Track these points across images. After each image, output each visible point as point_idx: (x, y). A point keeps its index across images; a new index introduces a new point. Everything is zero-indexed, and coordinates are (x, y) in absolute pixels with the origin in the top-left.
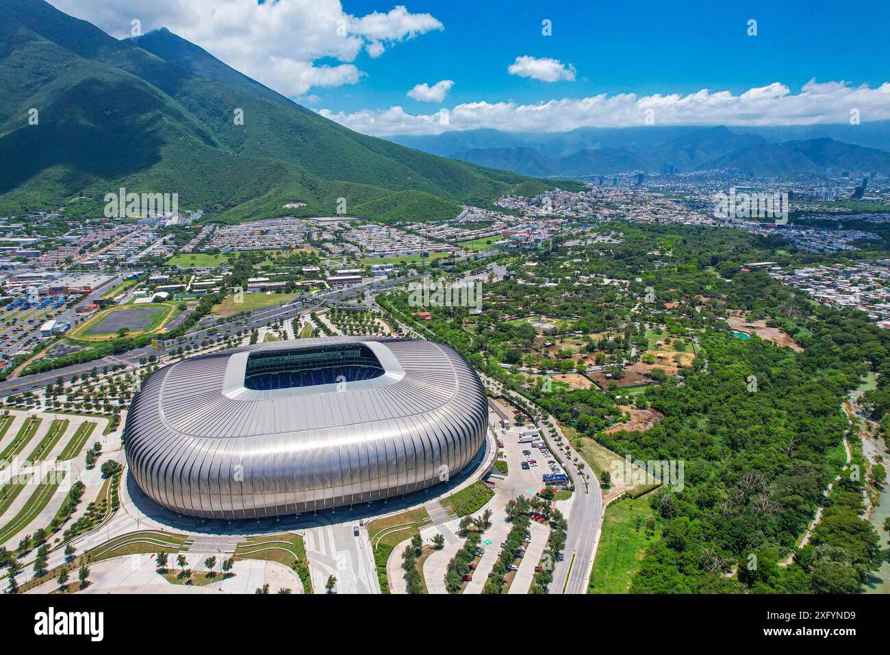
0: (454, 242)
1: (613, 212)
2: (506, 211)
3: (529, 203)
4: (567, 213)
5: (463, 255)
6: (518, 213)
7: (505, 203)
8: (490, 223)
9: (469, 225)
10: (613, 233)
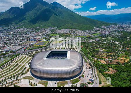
0: (92, 34)
1: (123, 29)
2: (102, 29)
3: (107, 27)
4: (113, 29)
5: (92, 36)
6: (104, 29)
7: (103, 27)
8: (99, 31)
9: (95, 31)
10: (121, 33)
